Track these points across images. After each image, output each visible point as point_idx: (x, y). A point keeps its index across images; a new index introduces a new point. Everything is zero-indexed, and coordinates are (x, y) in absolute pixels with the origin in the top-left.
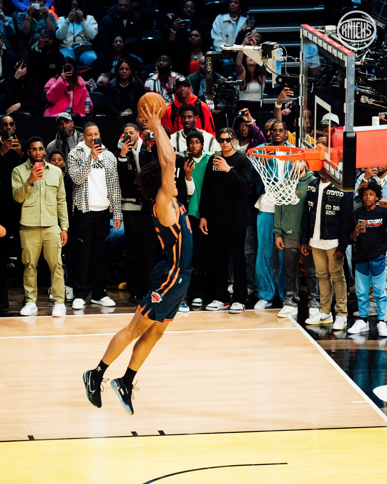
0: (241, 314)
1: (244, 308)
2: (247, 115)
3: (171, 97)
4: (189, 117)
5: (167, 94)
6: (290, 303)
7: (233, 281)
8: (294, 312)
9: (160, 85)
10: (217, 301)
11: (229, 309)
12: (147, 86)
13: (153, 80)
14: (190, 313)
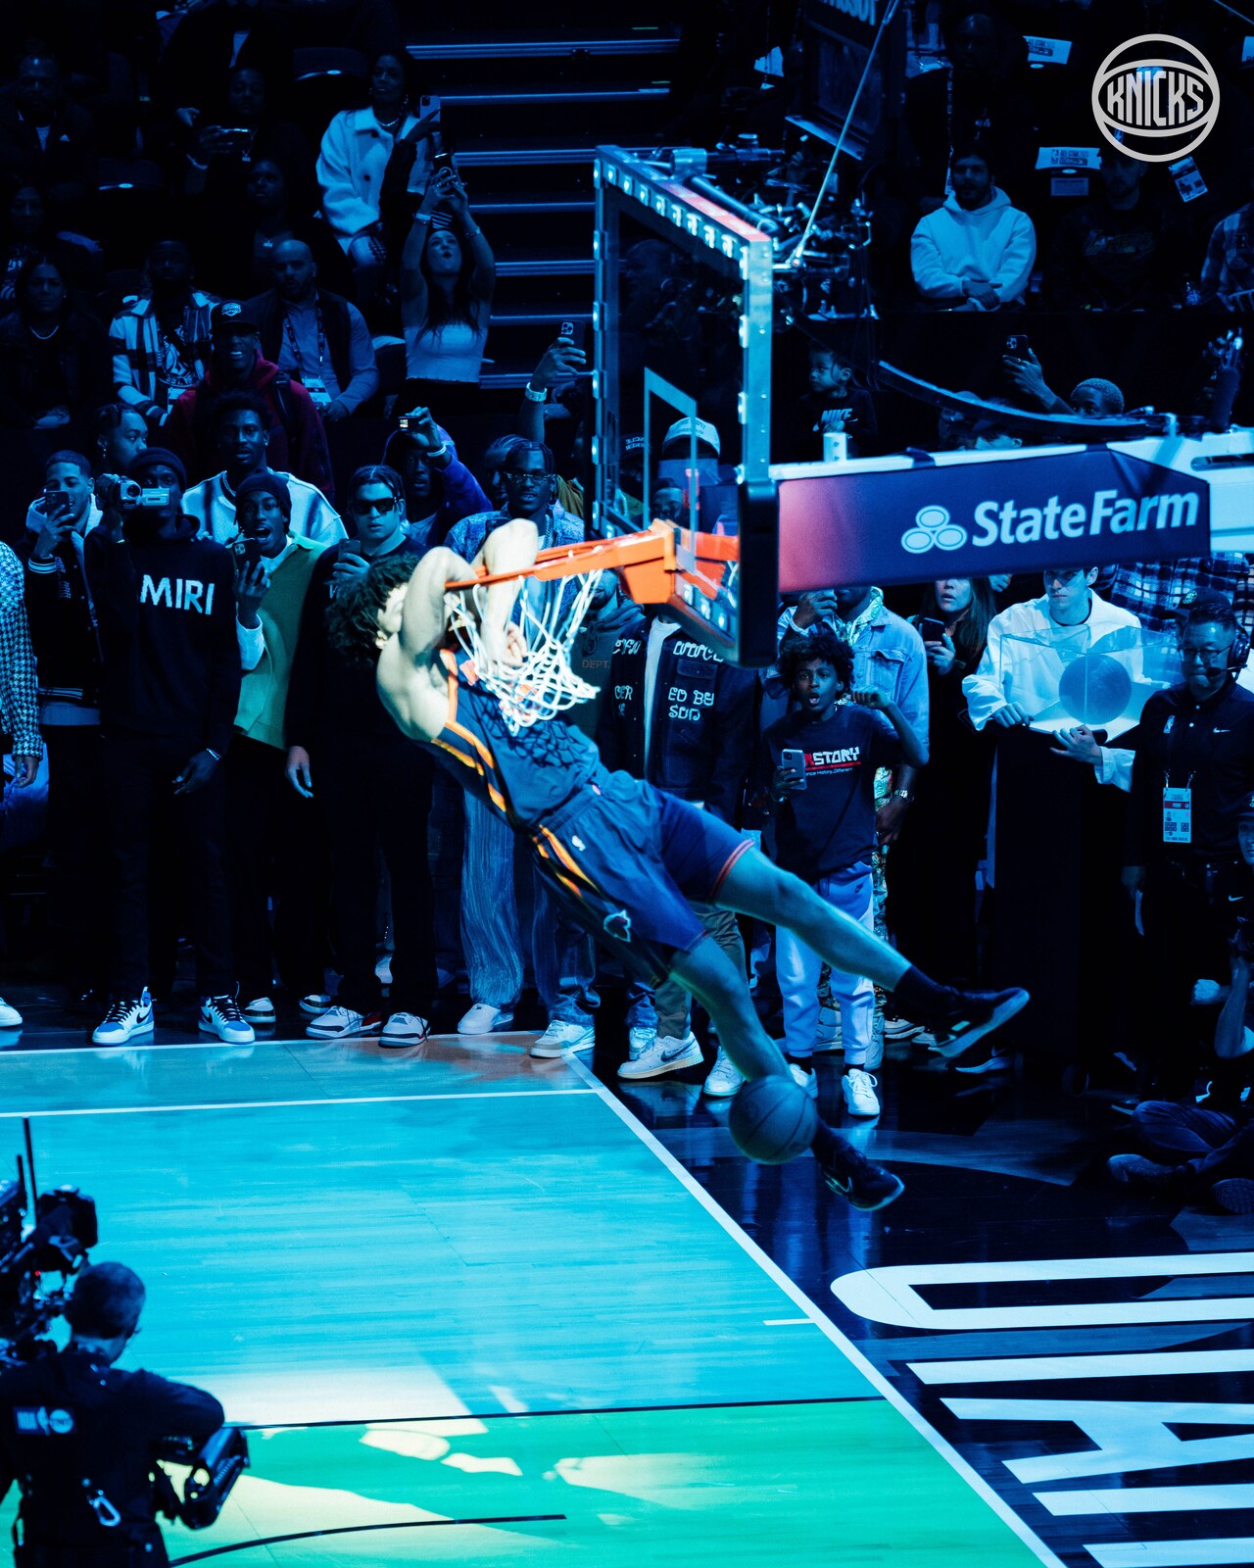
0: (415, 1049)
1: (425, 1030)
2: (427, 430)
3: (191, 370)
4: (248, 430)
5: (180, 359)
6: (571, 1011)
7: (391, 946)
8: (582, 1041)
9: (159, 333)
10: (342, 1009)
11: (379, 1032)
12: (116, 335)
13: (135, 315)
14: (256, 1047)
